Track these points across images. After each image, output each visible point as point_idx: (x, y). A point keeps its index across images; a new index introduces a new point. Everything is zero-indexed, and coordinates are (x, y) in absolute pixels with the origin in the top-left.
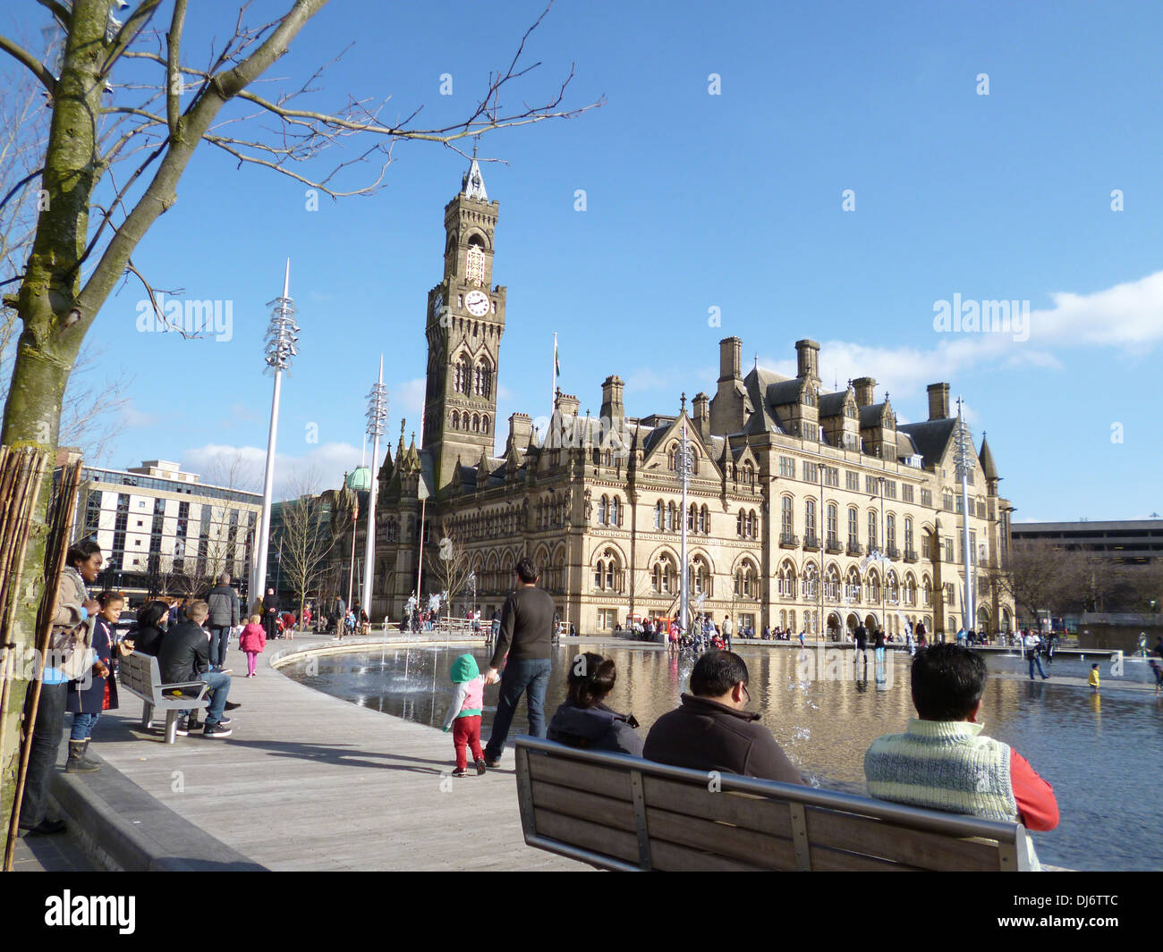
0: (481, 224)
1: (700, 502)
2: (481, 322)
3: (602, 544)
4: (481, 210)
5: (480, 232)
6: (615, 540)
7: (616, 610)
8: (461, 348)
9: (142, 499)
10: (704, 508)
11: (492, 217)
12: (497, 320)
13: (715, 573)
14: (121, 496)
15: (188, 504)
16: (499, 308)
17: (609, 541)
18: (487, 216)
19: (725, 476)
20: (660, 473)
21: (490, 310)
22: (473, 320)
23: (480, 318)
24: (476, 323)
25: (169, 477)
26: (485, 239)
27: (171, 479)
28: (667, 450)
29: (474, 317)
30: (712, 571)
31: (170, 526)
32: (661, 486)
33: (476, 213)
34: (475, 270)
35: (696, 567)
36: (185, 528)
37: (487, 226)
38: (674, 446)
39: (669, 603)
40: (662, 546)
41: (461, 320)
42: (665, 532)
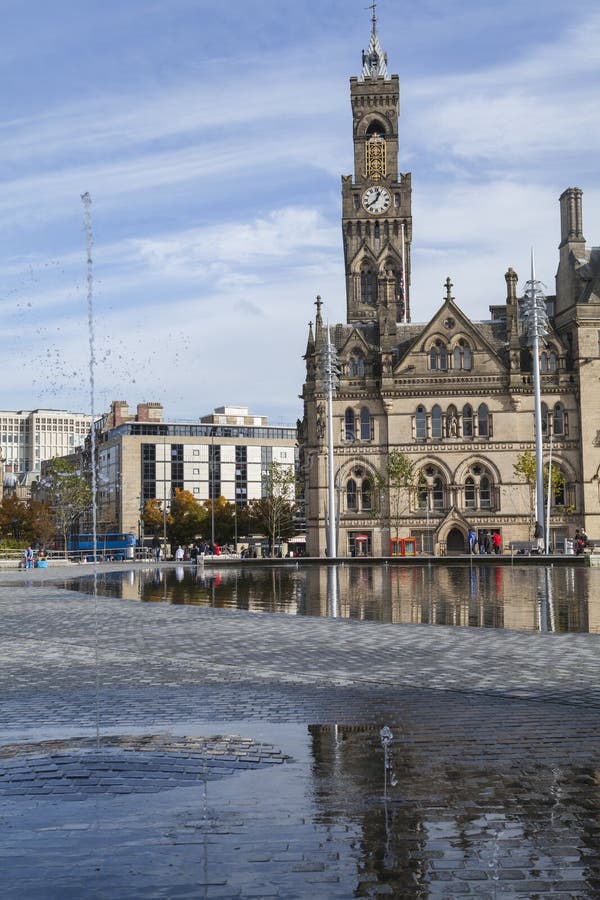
0: (379, 108)
1: (475, 402)
2: (382, 220)
3: (347, 462)
4: (376, 91)
5: (378, 117)
6: (365, 456)
7: (370, 532)
8: (362, 254)
9: (196, 447)
10: (483, 407)
11: (391, 96)
12: (401, 214)
13: (500, 483)
14: (174, 447)
15: (244, 448)
16: (402, 200)
17: (357, 459)
18: (384, 96)
19: (509, 368)
20: (420, 375)
21: (392, 205)
22: (372, 221)
23: (380, 216)
24: (377, 222)
25: (235, 422)
26: (385, 124)
27: (238, 424)
28: (427, 349)
29: (373, 217)
30: (497, 481)
31: (228, 472)
32: (418, 391)
33: (372, 97)
34: (376, 163)
35: (477, 479)
36: (244, 473)
37: (384, 108)
38: (438, 342)
39: (436, 521)
40: (424, 458)
41: (359, 223)
42: (429, 441)
